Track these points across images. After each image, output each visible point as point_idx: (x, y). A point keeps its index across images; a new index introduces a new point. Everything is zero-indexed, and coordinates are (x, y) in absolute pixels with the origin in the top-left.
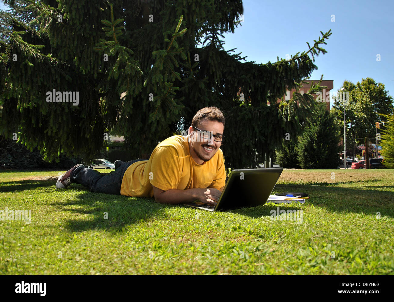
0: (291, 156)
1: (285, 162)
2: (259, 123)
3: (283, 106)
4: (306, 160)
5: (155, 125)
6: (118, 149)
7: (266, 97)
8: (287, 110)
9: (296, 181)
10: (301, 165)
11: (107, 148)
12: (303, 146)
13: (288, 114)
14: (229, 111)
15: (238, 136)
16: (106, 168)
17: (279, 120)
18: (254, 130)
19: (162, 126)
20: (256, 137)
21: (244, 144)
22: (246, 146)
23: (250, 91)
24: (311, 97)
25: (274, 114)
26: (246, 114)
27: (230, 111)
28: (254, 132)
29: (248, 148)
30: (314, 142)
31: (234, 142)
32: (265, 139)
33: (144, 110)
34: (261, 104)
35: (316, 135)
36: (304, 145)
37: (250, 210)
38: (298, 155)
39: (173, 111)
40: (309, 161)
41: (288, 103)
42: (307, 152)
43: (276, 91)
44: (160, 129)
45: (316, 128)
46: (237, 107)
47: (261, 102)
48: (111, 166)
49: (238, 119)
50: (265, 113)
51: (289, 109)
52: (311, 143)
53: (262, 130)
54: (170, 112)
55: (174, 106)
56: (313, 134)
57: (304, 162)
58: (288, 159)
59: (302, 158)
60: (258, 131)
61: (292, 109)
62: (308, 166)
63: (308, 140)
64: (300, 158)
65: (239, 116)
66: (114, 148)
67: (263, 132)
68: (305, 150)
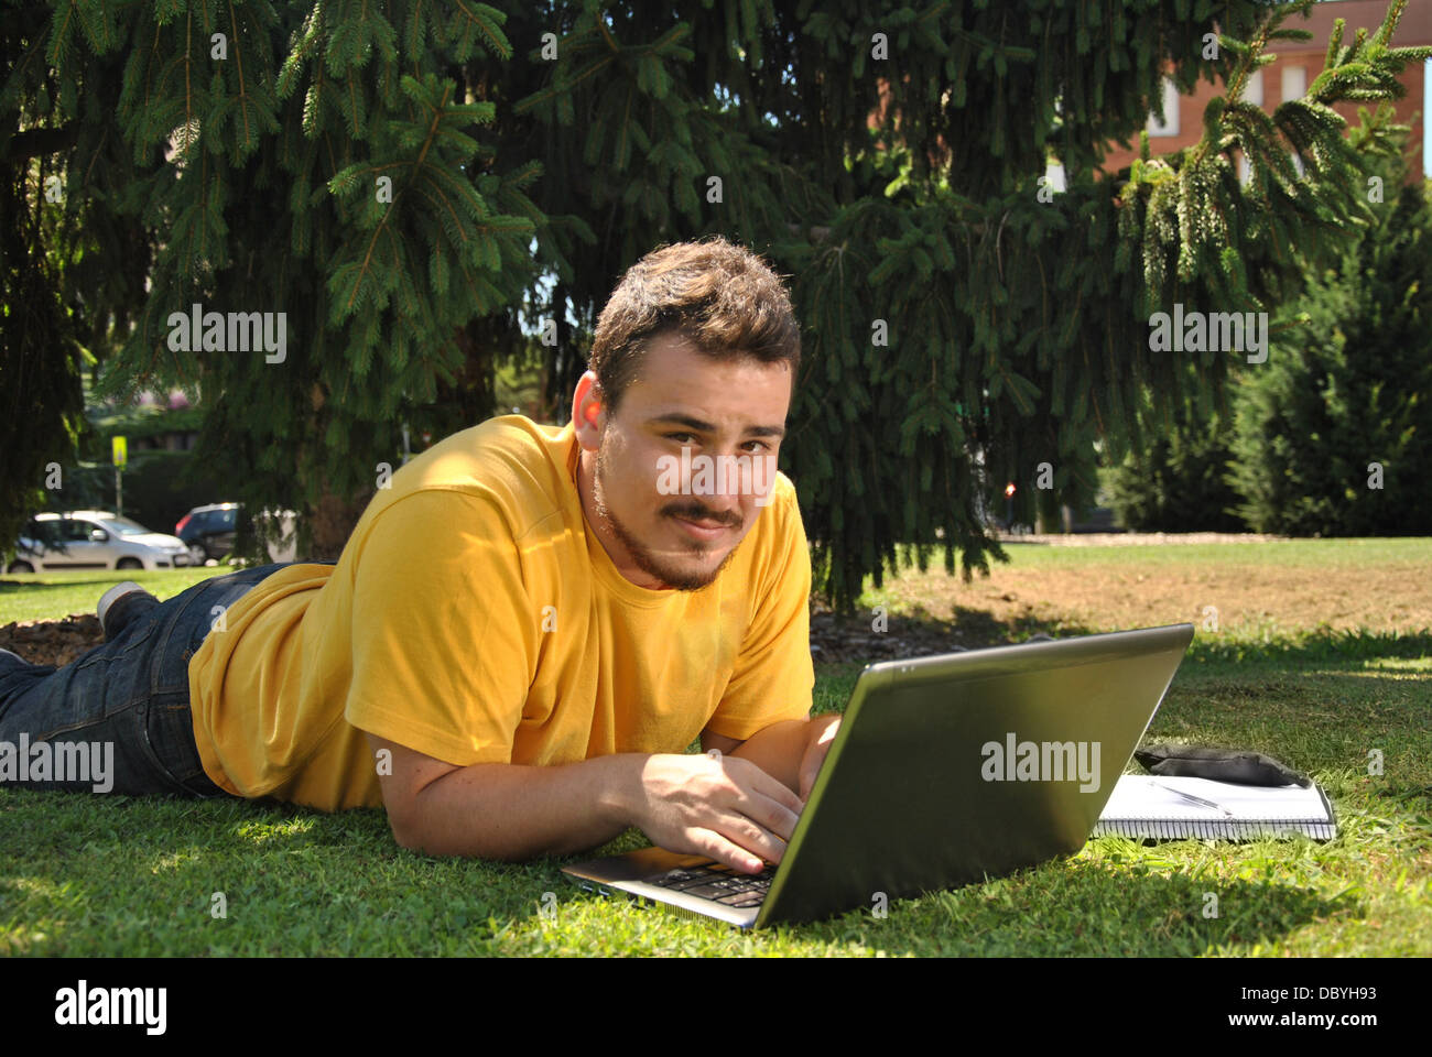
0: (1190, 461)
1: (1155, 497)
2: (1001, 297)
3: (1145, 191)
4: (1280, 481)
5: (372, 336)
6: (184, 446)
7: (1040, 139)
8: (1171, 216)
9: (1235, 622)
10: (1251, 513)
11: (119, 445)
12: (1262, 404)
13: (1178, 240)
14: (820, 232)
15: (874, 379)
16: (112, 562)
17: (1121, 275)
18: (970, 338)
19: (412, 344)
20: (982, 382)
21: (909, 427)
22: (922, 435)
23: (945, 99)
24: (1322, 122)
25: (1093, 241)
26: (922, 244)
27: (828, 231)
28: (974, 350)
29: (935, 446)
30: (1326, 381)
31: (851, 413)
32: (1037, 393)
33: (300, 246)
34: (1007, 183)
35: (1339, 338)
36: (1267, 394)
37: (991, 904)
38: (1234, 457)
39: (469, 253)
40: (1300, 490)
41: (1176, 169)
42: (1290, 435)
43: (1099, 104)
44: (399, 358)
45: (1341, 298)
46: (867, 201)
47: (1007, 171)
48: (143, 547)
49: (876, 276)
50: (1035, 236)
51: (1181, 207)
52: (1308, 384)
53: (1019, 337)
54: (453, 256)
55: (475, 222)
56: (1320, 334)
57: (1266, 494)
58: (1170, 478)
59: (1256, 473)
60: (992, 345)
61: (1202, 203)
62: (1295, 519)
63: (1290, 369)
64: (1246, 471)
65: (878, 259)
66: (158, 440)
67: (1022, 348)
68: (1274, 427)
